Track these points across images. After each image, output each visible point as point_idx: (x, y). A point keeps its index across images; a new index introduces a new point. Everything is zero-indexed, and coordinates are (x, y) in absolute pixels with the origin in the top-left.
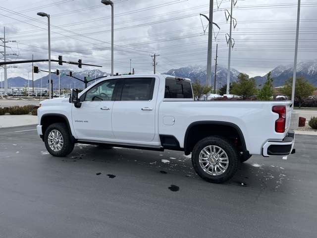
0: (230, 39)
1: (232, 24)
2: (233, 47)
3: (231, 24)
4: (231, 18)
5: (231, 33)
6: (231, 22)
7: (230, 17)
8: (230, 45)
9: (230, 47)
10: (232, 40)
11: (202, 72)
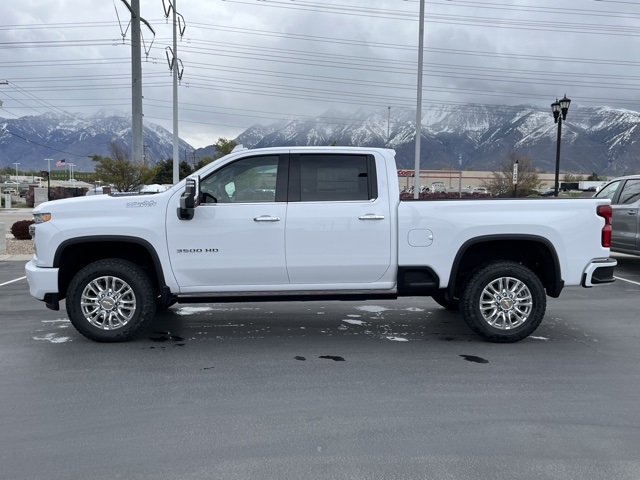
0: (174, 59)
1: (178, 27)
2: (180, 78)
3: (175, 25)
4: (174, 12)
5: (175, 45)
6: (175, 21)
7: (171, 10)
8: (175, 73)
9: (175, 76)
10: (179, 63)
11: (83, 130)
